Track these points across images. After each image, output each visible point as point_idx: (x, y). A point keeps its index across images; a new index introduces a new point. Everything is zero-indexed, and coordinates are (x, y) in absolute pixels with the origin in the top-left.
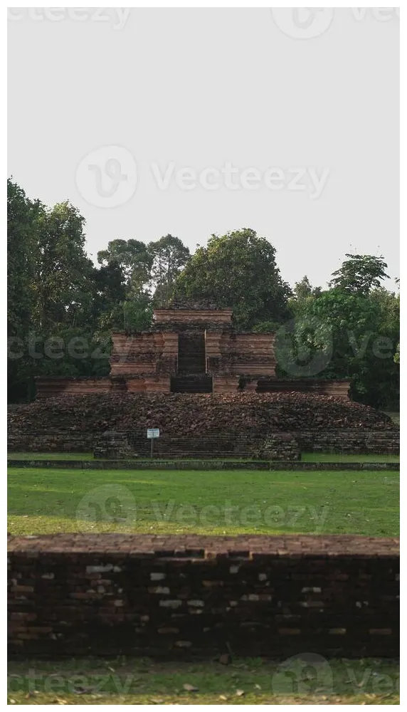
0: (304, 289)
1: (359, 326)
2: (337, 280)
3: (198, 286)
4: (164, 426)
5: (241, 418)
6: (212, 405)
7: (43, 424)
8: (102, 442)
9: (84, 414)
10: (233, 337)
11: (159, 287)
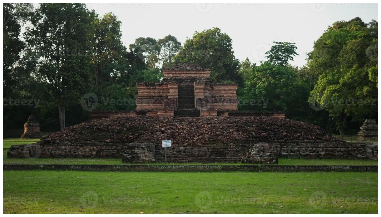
0: (247, 64)
1: (282, 83)
2: (268, 57)
3: (187, 61)
4: (174, 138)
5: (230, 133)
6: (208, 124)
7: (86, 138)
8: (128, 151)
9: (116, 131)
10: (212, 86)
11: (164, 64)
